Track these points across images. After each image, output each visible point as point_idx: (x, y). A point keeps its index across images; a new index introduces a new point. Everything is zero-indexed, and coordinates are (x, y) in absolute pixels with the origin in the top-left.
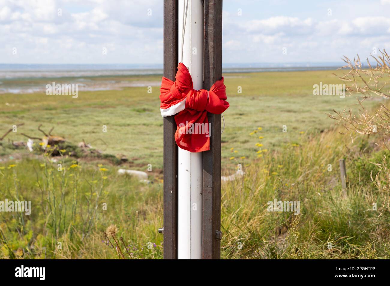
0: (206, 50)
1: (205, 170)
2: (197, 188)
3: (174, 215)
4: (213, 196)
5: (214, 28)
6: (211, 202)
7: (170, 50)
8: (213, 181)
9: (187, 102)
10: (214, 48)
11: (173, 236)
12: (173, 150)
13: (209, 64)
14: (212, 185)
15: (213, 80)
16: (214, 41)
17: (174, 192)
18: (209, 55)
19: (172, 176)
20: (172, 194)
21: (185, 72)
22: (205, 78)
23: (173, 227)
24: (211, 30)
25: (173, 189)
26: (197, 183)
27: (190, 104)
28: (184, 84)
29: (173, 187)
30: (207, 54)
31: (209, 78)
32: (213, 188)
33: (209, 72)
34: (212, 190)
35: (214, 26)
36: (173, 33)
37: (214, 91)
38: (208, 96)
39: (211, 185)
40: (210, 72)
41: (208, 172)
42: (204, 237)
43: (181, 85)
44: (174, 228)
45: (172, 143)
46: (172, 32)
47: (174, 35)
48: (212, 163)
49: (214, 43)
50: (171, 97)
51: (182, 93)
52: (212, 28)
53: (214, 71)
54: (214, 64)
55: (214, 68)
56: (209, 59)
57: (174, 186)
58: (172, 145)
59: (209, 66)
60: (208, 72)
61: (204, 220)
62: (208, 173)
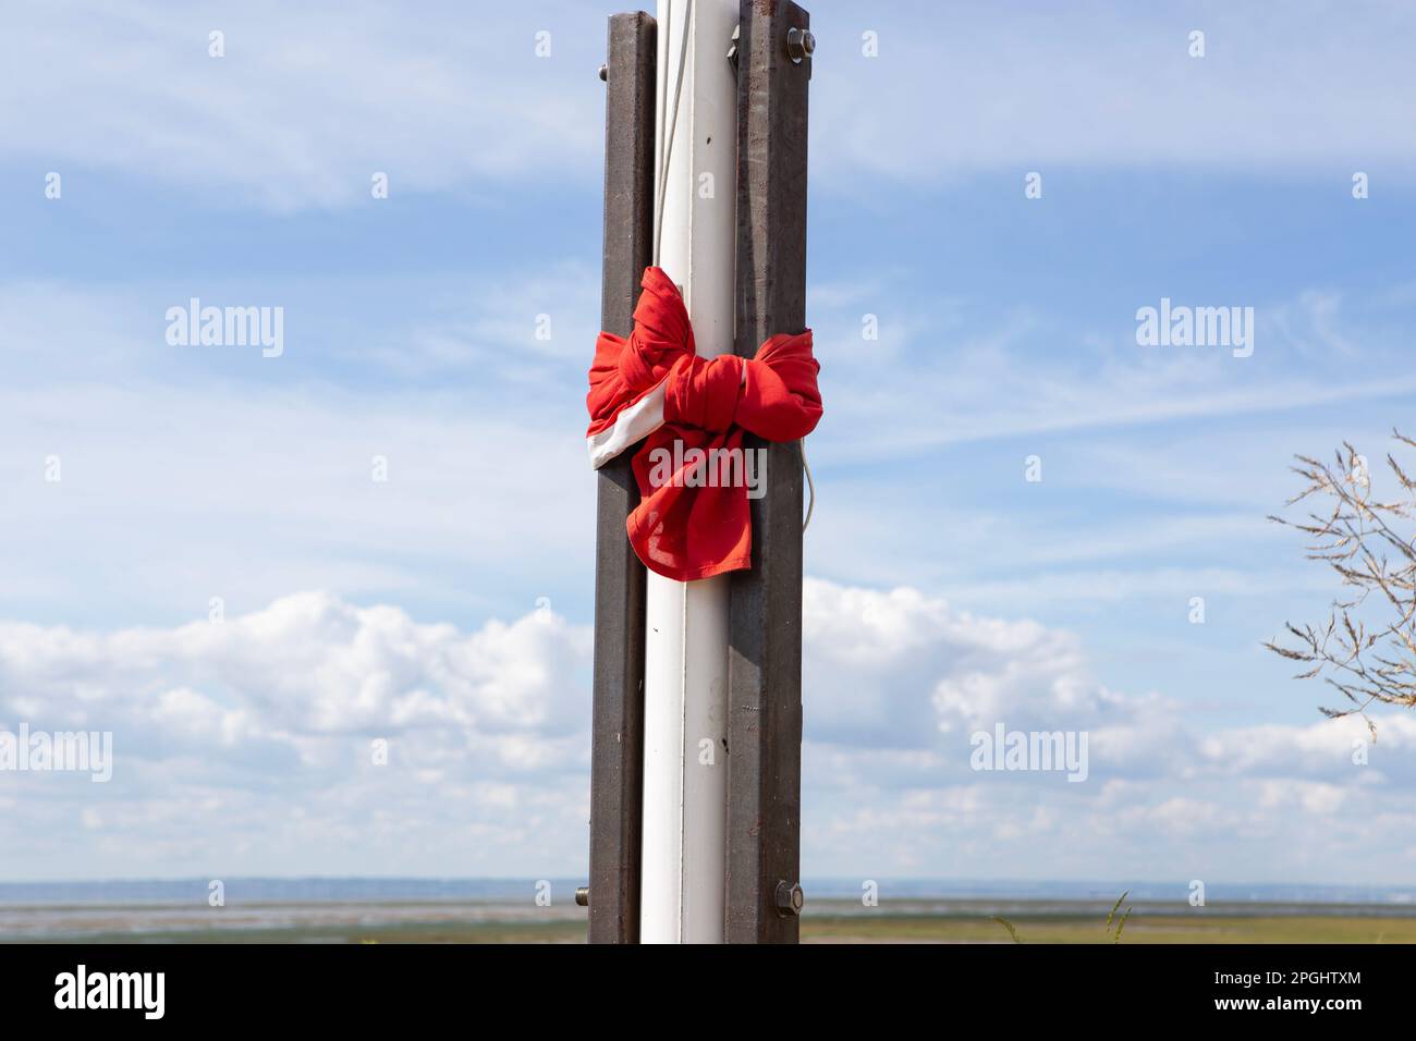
0: (742, 224)
1: (735, 648)
2: (711, 718)
3: (627, 824)
4: (763, 741)
5: (770, 150)
6: (755, 763)
7: (624, 236)
8: (762, 687)
9: (670, 395)
10: (770, 216)
11: (621, 903)
12: (628, 585)
13: (751, 271)
14: (761, 702)
15: (767, 328)
16: (769, 193)
17: (629, 741)
18: (751, 242)
19: (621, 679)
20: (620, 748)
21: (664, 293)
22: (740, 321)
23: (622, 870)
24: (760, 157)
25: (624, 728)
26: (706, 701)
27: (678, 400)
28: (660, 335)
29: (624, 722)
30: (746, 237)
31: (753, 320)
32: (764, 712)
33: (752, 300)
34: (762, 721)
35: (770, 143)
36: (636, 180)
37: (767, 362)
38: (745, 374)
39: (758, 701)
40: (754, 299)
41: (745, 654)
42: (731, 900)
43: (651, 338)
44: (626, 873)
45: (624, 559)
46: (631, 178)
47: (640, 188)
48: (761, 621)
49: (769, 200)
50: (621, 390)
51: (653, 365)
52: (764, 150)
53: (768, 294)
54: (769, 269)
55: (769, 284)
56: (751, 253)
57: (629, 717)
58: (624, 566)
59: (752, 280)
60: (748, 300)
61: (732, 834)
62: (746, 660)
